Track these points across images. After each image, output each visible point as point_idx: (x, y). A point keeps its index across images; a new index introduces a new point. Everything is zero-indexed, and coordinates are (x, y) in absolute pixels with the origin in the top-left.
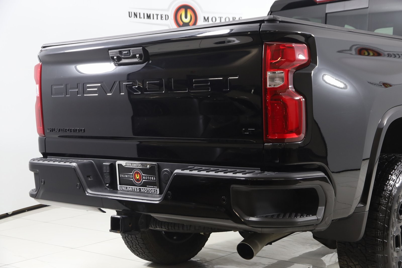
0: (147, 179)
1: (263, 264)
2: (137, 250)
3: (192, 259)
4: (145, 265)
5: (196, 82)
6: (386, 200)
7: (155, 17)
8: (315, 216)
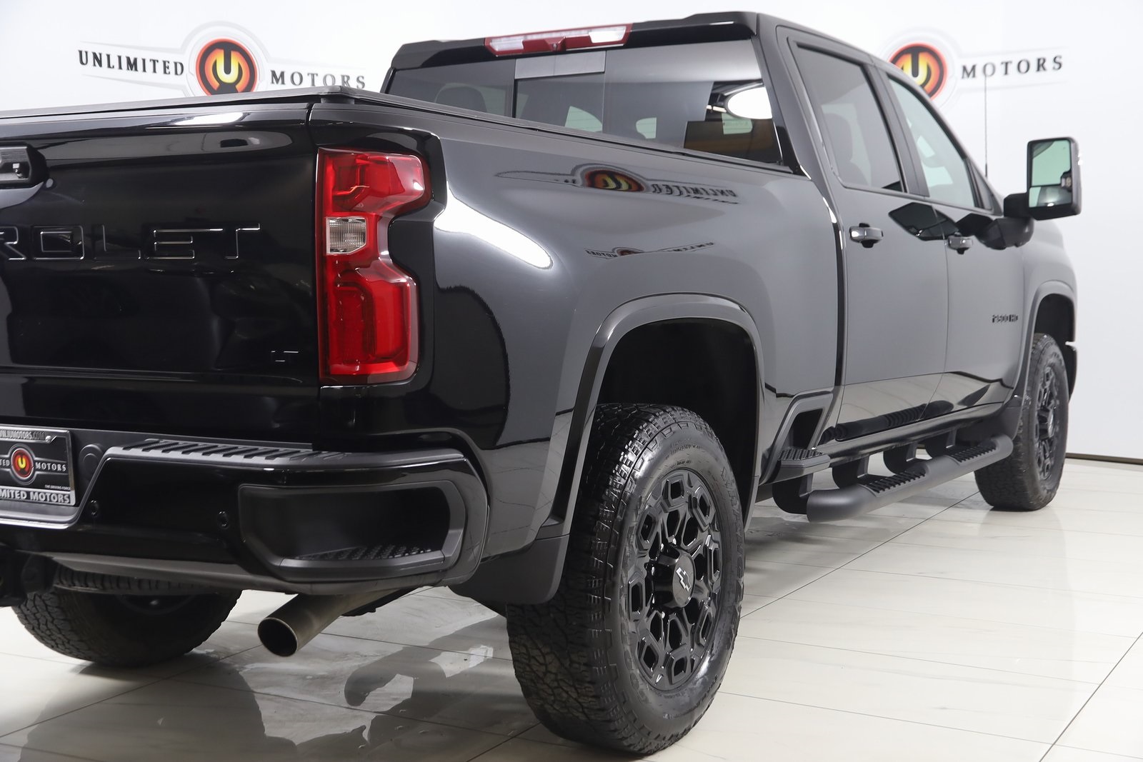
0: (46, 470)
1: (362, 656)
2: (49, 636)
3: (195, 650)
4: (74, 670)
5: (161, 237)
6: (611, 509)
7: (149, 66)
8: (439, 552)
